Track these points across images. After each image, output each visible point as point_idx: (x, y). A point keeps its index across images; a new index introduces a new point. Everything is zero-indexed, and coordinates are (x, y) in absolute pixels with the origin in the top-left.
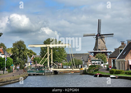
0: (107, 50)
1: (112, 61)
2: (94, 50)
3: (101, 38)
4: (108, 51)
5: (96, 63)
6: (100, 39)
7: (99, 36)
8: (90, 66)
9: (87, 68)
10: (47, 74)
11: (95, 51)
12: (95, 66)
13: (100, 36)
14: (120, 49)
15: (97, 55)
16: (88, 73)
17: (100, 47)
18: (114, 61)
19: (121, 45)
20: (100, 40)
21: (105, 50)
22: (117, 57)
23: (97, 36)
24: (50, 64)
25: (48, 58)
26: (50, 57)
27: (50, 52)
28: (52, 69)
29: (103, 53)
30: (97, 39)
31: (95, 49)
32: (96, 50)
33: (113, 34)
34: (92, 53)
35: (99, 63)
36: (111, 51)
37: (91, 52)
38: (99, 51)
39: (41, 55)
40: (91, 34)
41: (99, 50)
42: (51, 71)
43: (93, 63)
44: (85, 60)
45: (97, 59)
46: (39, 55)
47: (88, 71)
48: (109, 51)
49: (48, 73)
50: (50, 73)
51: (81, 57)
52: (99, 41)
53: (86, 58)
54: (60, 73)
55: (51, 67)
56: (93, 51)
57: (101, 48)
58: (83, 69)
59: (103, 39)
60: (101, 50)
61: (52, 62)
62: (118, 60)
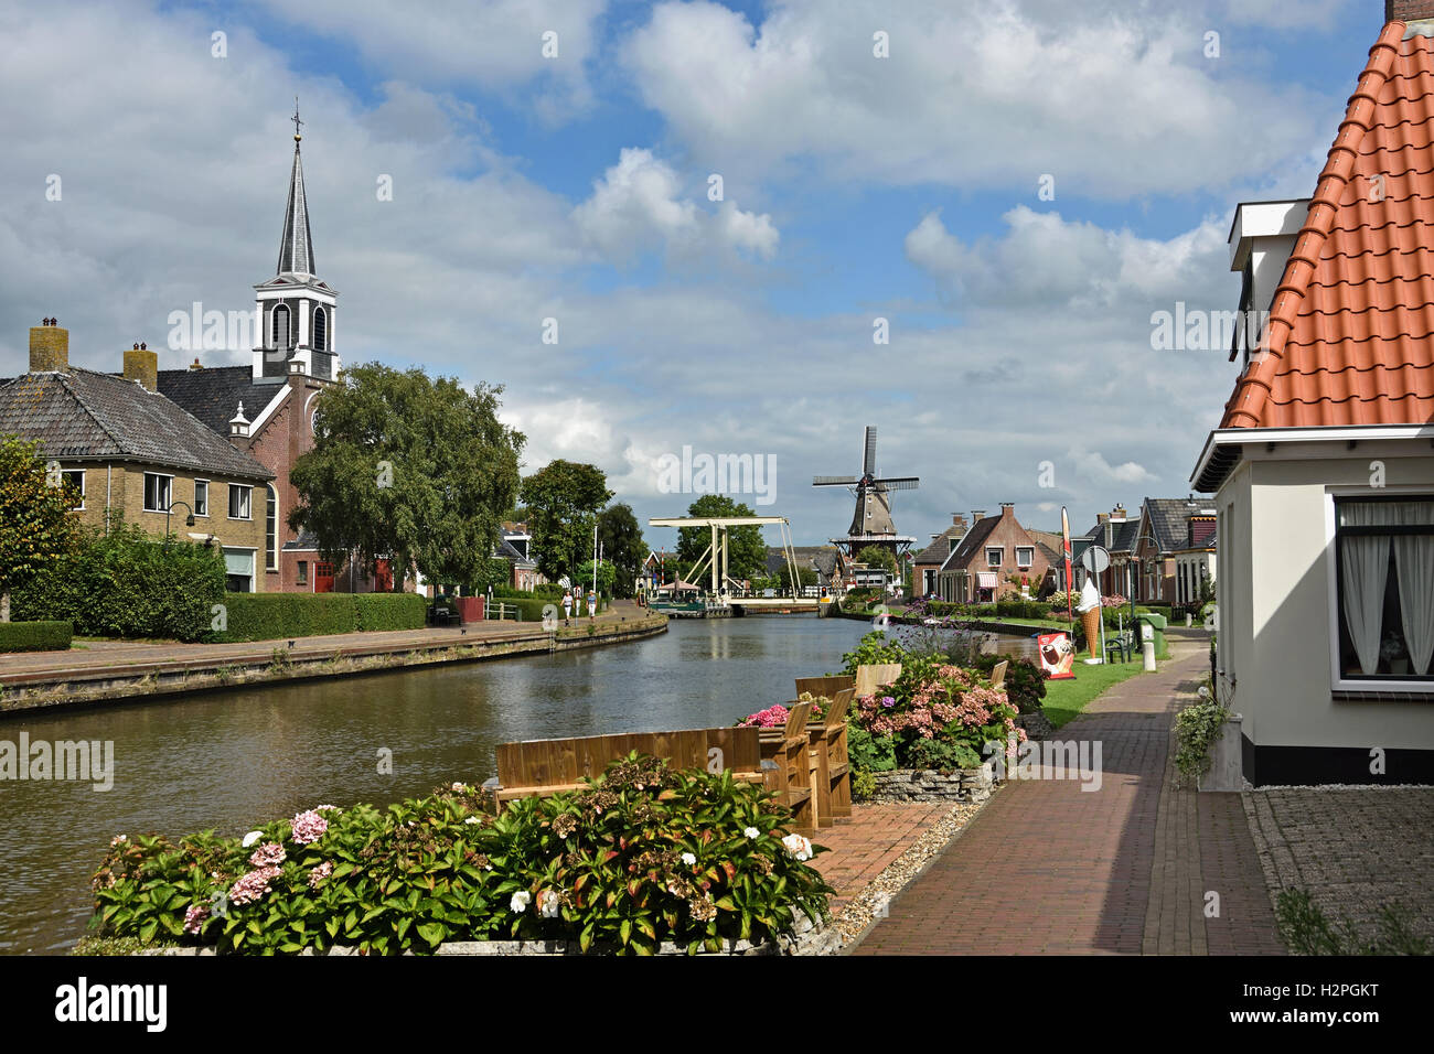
0: (894, 534)
1: (925, 574)
2: (850, 532)
3: (877, 492)
4: (898, 538)
5: (872, 582)
6: (872, 496)
7: (869, 484)
8: (852, 591)
9: (842, 599)
10: (713, 614)
11: (855, 538)
12: (867, 591)
13: (872, 484)
14: (950, 538)
15: (864, 551)
16: (848, 612)
17: (873, 525)
18: (930, 573)
19: (951, 524)
20: (870, 500)
21: (889, 534)
22: (941, 564)
23: (861, 484)
24: (720, 582)
25: (714, 560)
26: (720, 555)
27: (720, 542)
28: (727, 600)
29: (882, 544)
30: (861, 495)
31: (856, 529)
32: (858, 533)
33: (917, 479)
34: (845, 546)
35: (879, 581)
36: (911, 539)
37: (839, 543)
38: (869, 539)
39: (679, 552)
40: (840, 478)
41: (870, 533)
42: (725, 606)
43: (860, 582)
44: (825, 570)
45: (865, 568)
46: (675, 551)
47: (845, 607)
48: (905, 538)
49: (716, 611)
50: (721, 613)
51: (812, 561)
52: (867, 501)
53: (826, 562)
54: (749, 613)
55: (723, 592)
56: (850, 538)
57: (876, 527)
58: (828, 600)
59: (883, 496)
60: (875, 534)
61: (724, 576)
62: (947, 572)
